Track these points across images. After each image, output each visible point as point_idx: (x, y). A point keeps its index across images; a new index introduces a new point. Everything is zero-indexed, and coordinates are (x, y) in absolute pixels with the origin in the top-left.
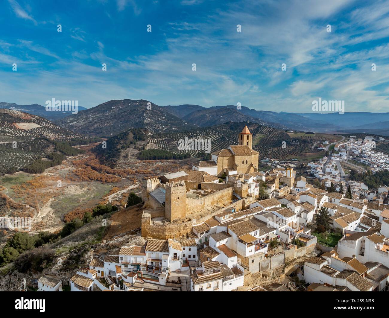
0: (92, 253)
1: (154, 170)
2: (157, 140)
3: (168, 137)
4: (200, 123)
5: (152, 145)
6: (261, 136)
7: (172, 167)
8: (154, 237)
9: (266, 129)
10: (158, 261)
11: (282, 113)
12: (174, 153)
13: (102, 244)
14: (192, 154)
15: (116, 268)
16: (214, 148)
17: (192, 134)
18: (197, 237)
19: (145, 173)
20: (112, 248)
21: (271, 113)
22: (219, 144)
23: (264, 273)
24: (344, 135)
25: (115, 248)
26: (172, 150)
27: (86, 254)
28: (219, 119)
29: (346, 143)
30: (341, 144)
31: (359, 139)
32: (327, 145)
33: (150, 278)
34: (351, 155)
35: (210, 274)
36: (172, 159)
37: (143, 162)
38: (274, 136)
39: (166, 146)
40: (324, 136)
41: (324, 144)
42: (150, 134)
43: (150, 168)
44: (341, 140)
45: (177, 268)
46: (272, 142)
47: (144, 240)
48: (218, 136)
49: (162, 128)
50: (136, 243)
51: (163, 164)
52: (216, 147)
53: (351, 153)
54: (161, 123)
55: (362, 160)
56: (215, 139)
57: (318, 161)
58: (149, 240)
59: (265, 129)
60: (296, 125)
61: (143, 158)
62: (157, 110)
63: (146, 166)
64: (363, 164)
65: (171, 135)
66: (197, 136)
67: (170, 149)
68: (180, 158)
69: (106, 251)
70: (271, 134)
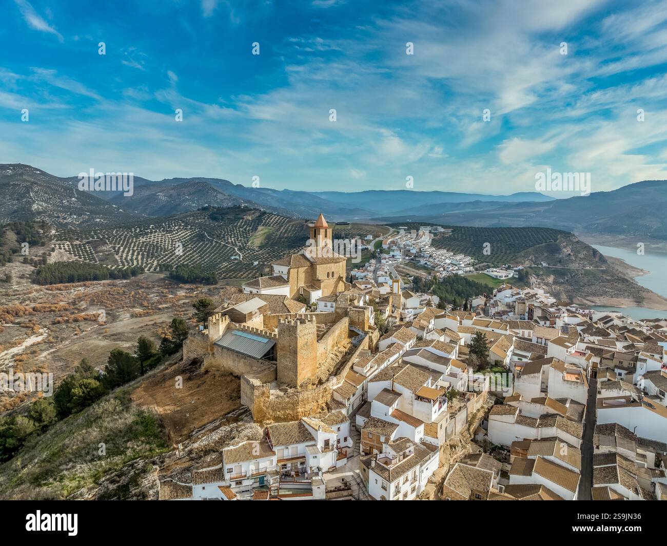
0: (156, 474)
1: (74, 303)
2: (72, 245)
3: (93, 238)
4: (147, 209)
5: (60, 253)
6: (266, 231)
7: (109, 294)
8: (277, 419)
9: (274, 219)
10: (294, 461)
11: (286, 192)
12: (109, 267)
13: (177, 453)
14: (145, 267)
15: (222, 490)
16: (187, 254)
17: (141, 231)
18: (344, 405)
19: (54, 311)
20: (202, 455)
21: (269, 192)
22: (194, 247)
23: (452, 443)
24: (392, 226)
25: (208, 454)
26: (105, 262)
27: (143, 480)
28: (184, 201)
29: (397, 238)
30: (391, 240)
31: (412, 231)
32: (371, 241)
33: (291, 493)
34: (407, 256)
35: (399, 461)
36: (107, 280)
37: (47, 289)
38: (287, 230)
39: (92, 254)
40: (364, 227)
41: (367, 240)
42: (53, 232)
43: (63, 299)
44: (389, 233)
45: (330, 465)
46: (286, 240)
47: (259, 428)
48: (191, 232)
49: (72, 219)
50: (248, 436)
51: (89, 290)
52: (191, 252)
53: (407, 253)
54: (69, 210)
55: (422, 262)
56: (186, 237)
57: (363, 267)
58: (268, 426)
59: (272, 218)
60: (311, 212)
61: (45, 279)
62: (56, 185)
63: (54, 296)
64: (424, 268)
65: (99, 233)
66: (151, 233)
67: (101, 260)
68: (124, 275)
69: (187, 464)
70: (282, 226)
